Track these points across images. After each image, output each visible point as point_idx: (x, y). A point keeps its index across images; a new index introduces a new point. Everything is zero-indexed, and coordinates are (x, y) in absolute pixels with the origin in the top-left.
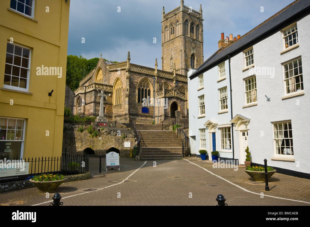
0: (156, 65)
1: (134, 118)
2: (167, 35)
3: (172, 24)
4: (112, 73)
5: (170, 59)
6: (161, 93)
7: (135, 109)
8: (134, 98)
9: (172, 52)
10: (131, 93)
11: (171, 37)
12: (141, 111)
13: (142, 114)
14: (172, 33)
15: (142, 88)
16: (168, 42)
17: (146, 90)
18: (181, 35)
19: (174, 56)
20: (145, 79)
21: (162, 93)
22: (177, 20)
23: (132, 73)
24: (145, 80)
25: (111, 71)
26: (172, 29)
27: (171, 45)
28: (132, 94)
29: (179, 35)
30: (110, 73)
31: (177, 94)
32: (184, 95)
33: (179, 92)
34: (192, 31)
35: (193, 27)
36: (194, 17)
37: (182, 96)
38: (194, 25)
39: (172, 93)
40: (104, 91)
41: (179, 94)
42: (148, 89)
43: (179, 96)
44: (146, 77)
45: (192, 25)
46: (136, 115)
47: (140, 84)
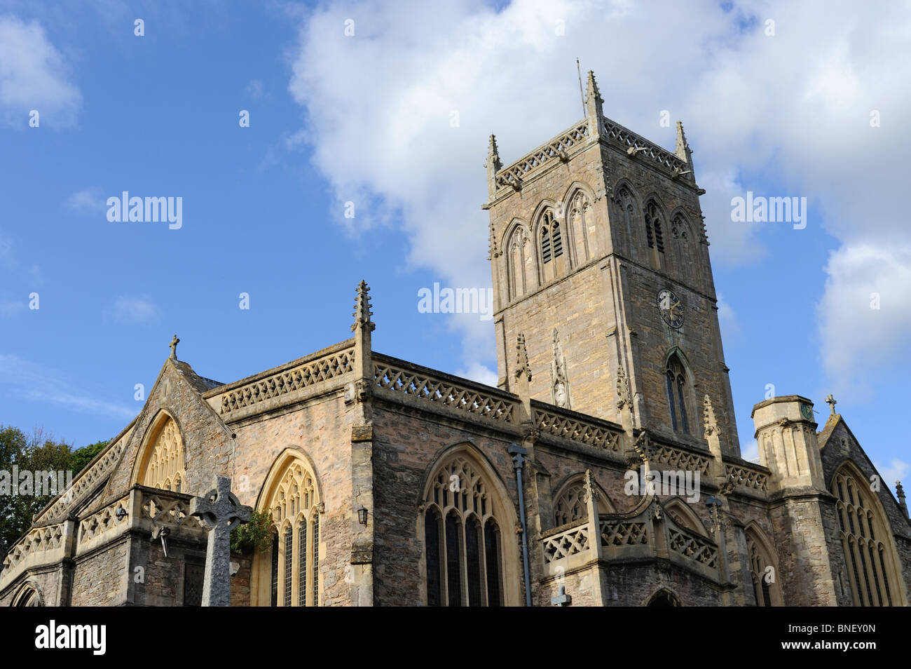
0: (523, 375)
2: (523, 263)
3: (546, 207)
4: (249, 431)
5: (551, 384)
6: (570, 539)
8: (401, 574)
9: (560, 349)
10: (386, 539)
11: (546, 272)
14: (552, 252)
15: (448, 509)
16: (531, 300)
17: (472, 520)
18: (603, 255)
19: (571, 366)
20: (465, 452)
21: (582, 539)
22: (576, 185)
23: (387, 415)
24: (462, 463)
25: (239, 421)
26: (550, 235)
27: (549, 312)
28: (387, 544)
29: (593, 256)
30: (234, 436)
31: (672, 545)
32: (709, 552)
33: (681, 532)
34: (655, 240)
35: (657, 220)
36: (657, 175)
37: (699, 558)
38: (662, 211)
39: (644, 541)
40: (196, 539)
41: (684, 547)
42: (483, 520)
43: (681, 557)
44: (470, 439)
45: (653, 213)
47: (435, 484)
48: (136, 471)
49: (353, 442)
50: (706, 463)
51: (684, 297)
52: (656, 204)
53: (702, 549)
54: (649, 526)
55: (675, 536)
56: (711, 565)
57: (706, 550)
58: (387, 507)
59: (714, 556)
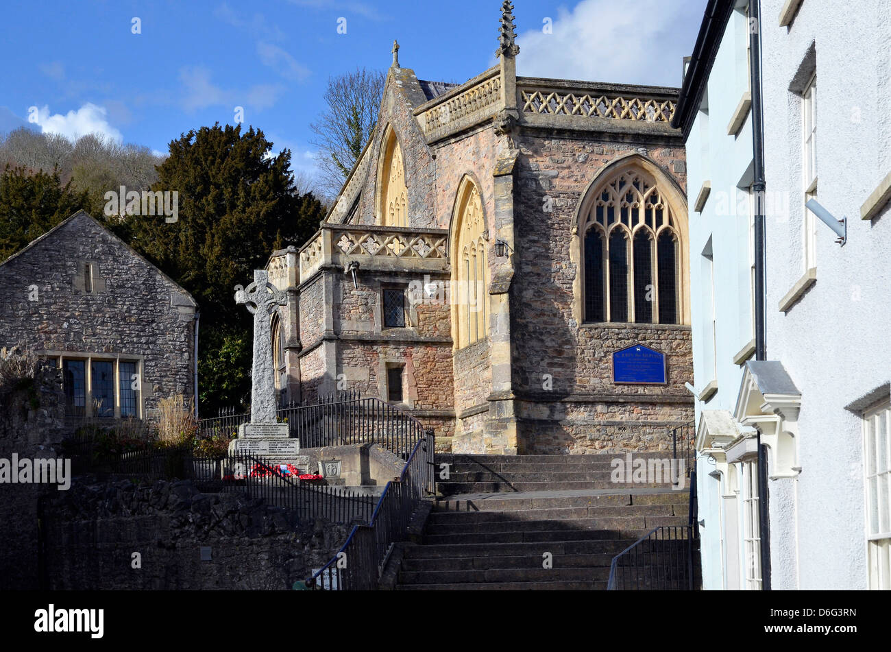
4: (443, 152)
7: (561, 365)
8: (552, 297)
10: (534, 265)
12: (611, 373)
13: (619, 390)
15: (612, 227)
17: (642, 234)
23: (537, 141)
24: (632, 176)
25: (437, 142)
28: (535, 270)
30: (434, 157)
40: (391, 266)
42: (657, 233)
44: (641, 150)
46: (575, 403)
47: (596, 204)
48: (379, 185)
49: (495, 176)
58: (536, 235)
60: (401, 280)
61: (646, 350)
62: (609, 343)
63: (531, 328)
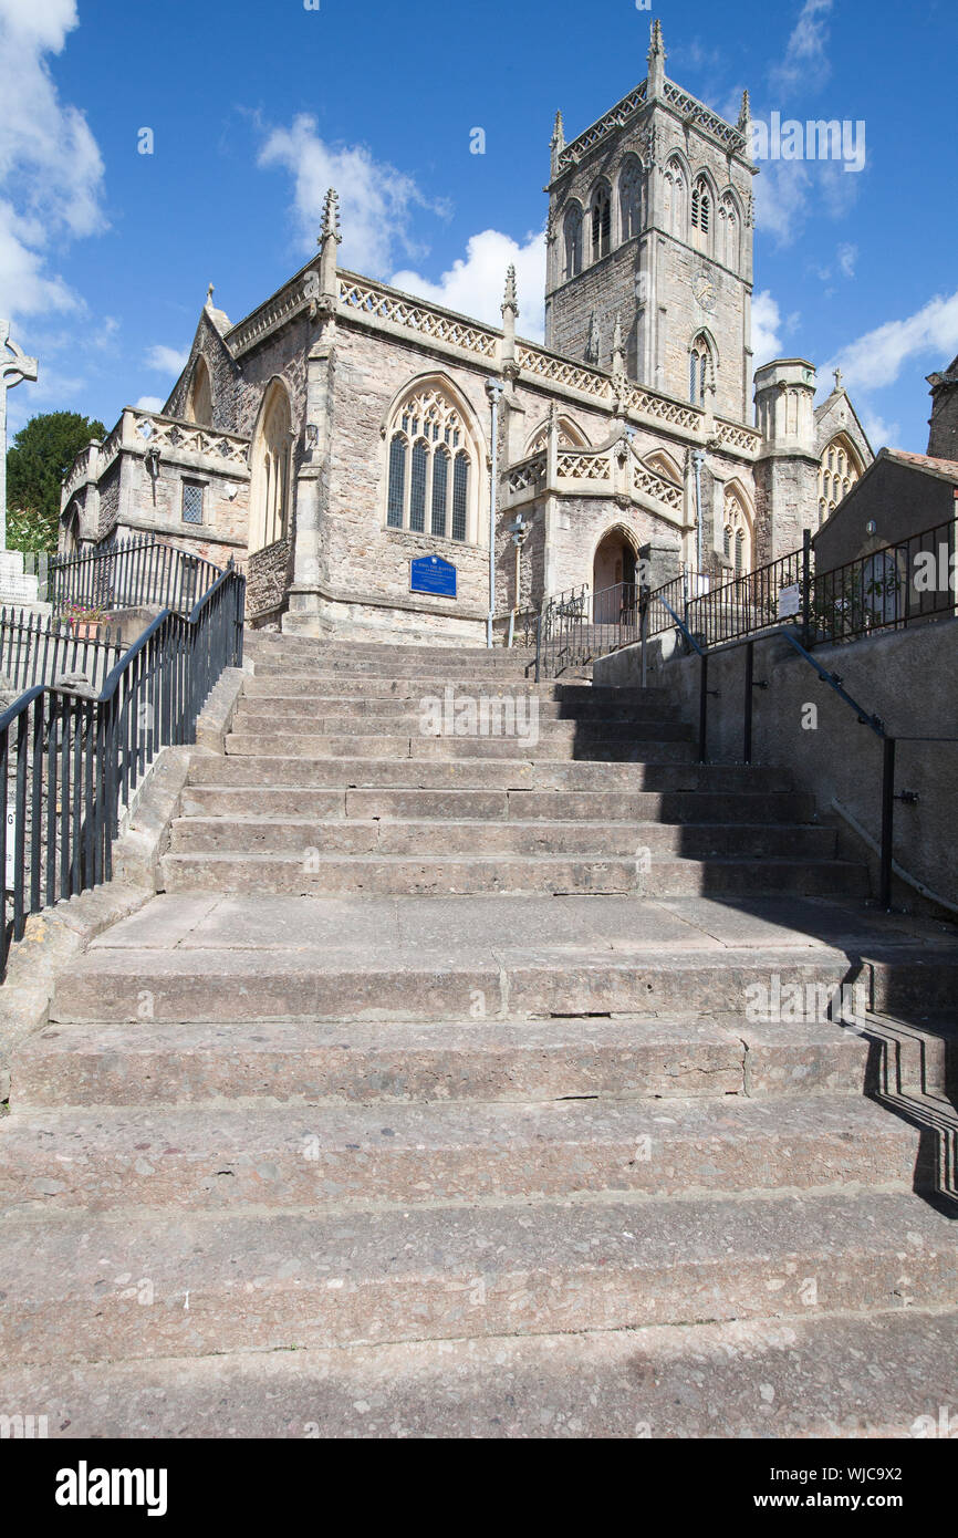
0: (509, 310)
1: (358, 618)
3: (599, 183)
4: (252, 366)
7: (363, 566)
8: (359, 494)
10: (343, 460)
12: (407, 581)
13: (417, 598)
15: (416, 437)
16: (577, 281)
17: (441, 451)
18: (645, 230)
20: (438, 383)
21: (541, 470)
24: (435, 393)
25: (245, 357)
26: (601, 213)
30: (242, 372)
31: (636, 484)
32: (674, 494)
33: (646, 472)
34: (699, 218)
35: (705, 198)
36: (712, 147)
37: (662, 499)
38: (711, 188)
39: (605, 476)
41: (649, 487)
42: (454, 451)
43: (644, 498)
44: (445, 369)
45: (702, 190)
46: (375, 606)
47: (403, 411)
49: (310, 359)
50: (696, 420)
51: (720, 278)
52: (706, 180)
53: (668, 490)
54: (613, 462)
55: (641, 475)
56: (675, 506)
57: (671, 492)
59: (680, 497)
60: (202, 477)
61: (442, 562)
62: (408, 550)
63: (335, 523)
